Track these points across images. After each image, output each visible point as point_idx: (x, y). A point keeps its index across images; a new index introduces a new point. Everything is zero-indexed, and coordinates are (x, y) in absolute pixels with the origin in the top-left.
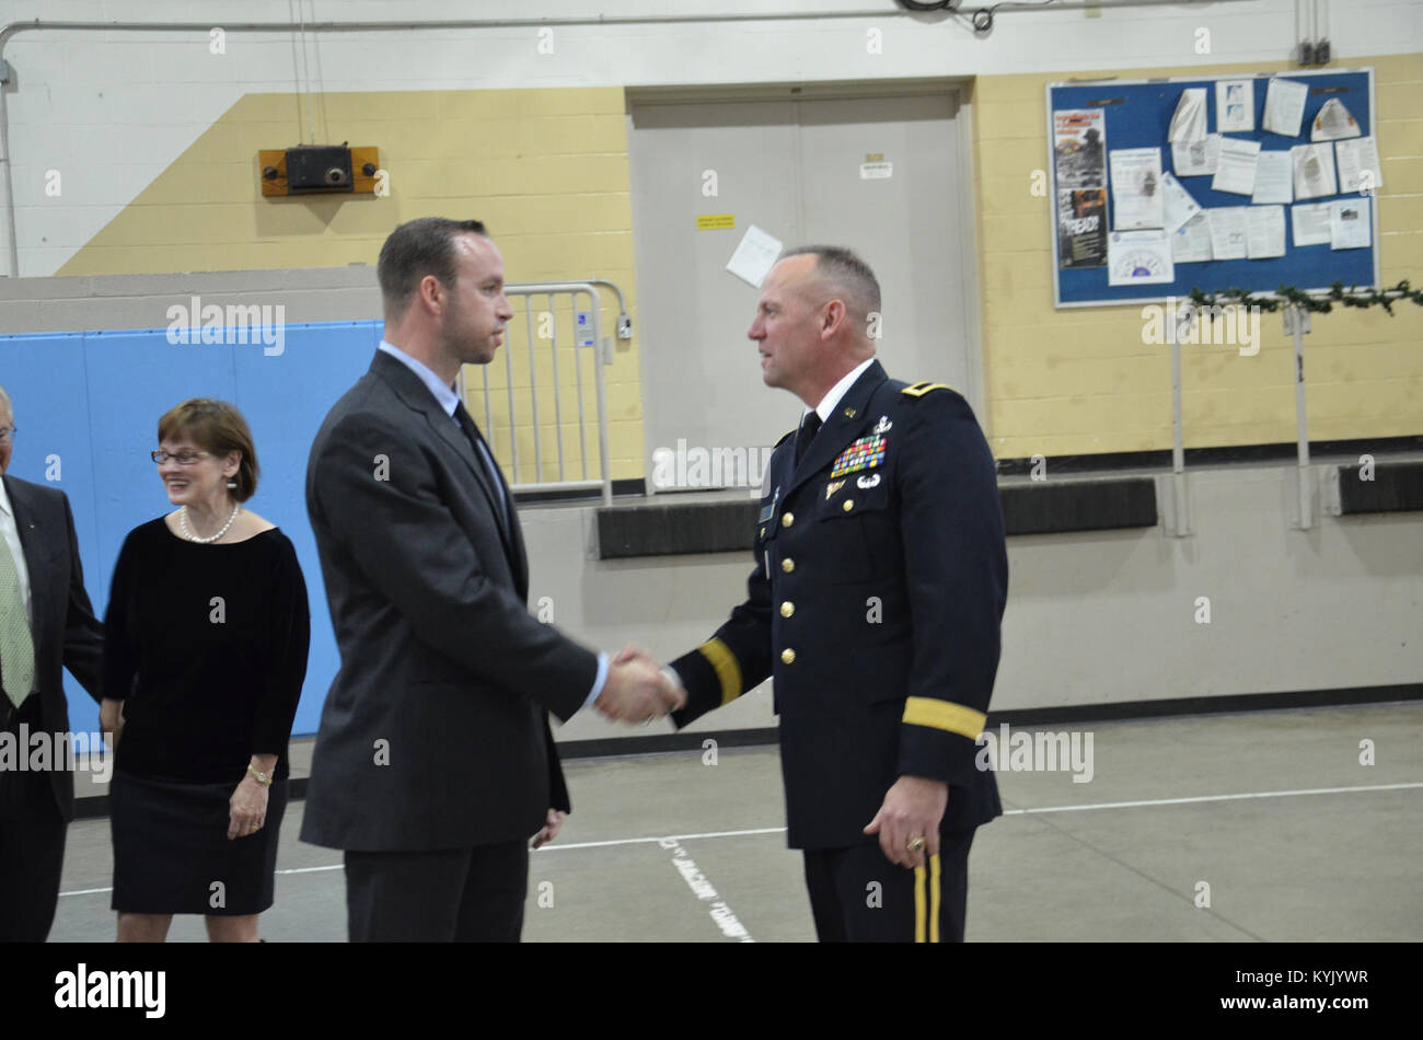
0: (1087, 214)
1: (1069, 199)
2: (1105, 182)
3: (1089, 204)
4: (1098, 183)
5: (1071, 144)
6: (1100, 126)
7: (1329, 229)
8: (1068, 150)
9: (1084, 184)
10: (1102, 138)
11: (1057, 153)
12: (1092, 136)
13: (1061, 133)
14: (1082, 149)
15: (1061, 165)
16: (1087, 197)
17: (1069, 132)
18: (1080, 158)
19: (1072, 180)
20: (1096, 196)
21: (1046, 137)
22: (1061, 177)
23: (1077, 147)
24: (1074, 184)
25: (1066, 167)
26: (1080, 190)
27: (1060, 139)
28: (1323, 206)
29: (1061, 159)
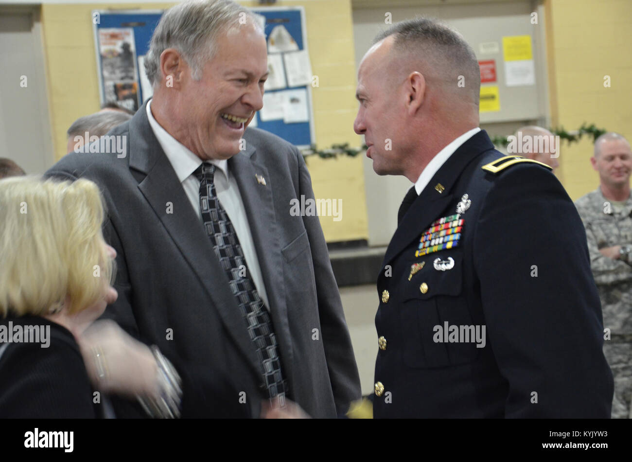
0: (126, 98)
1: (112, 89)
2: (136, 77)
3: (126, 92)
4: (132, 78)
5: (112, 52)
6: (131, 40)
7: (282, 109)
8: (109, 56)
9: (122, 79)
10: (133, 48)
11: (102, 57)
12: (126, 47)
13: (105, 44)
14: (119, 55)
15: (106, 65)
16: (124, 87)
17: (111, 44)
18: (118, 62)
19: (113, 76)
20: (130, 87)
21: (93, 47)
22: (106, 74)
23: (116, 54)
24: (115, 78)
25: (109, 68)
26: (120, 83)
27: (104, 49)
28: (278, 95)
29: (105, 62)
